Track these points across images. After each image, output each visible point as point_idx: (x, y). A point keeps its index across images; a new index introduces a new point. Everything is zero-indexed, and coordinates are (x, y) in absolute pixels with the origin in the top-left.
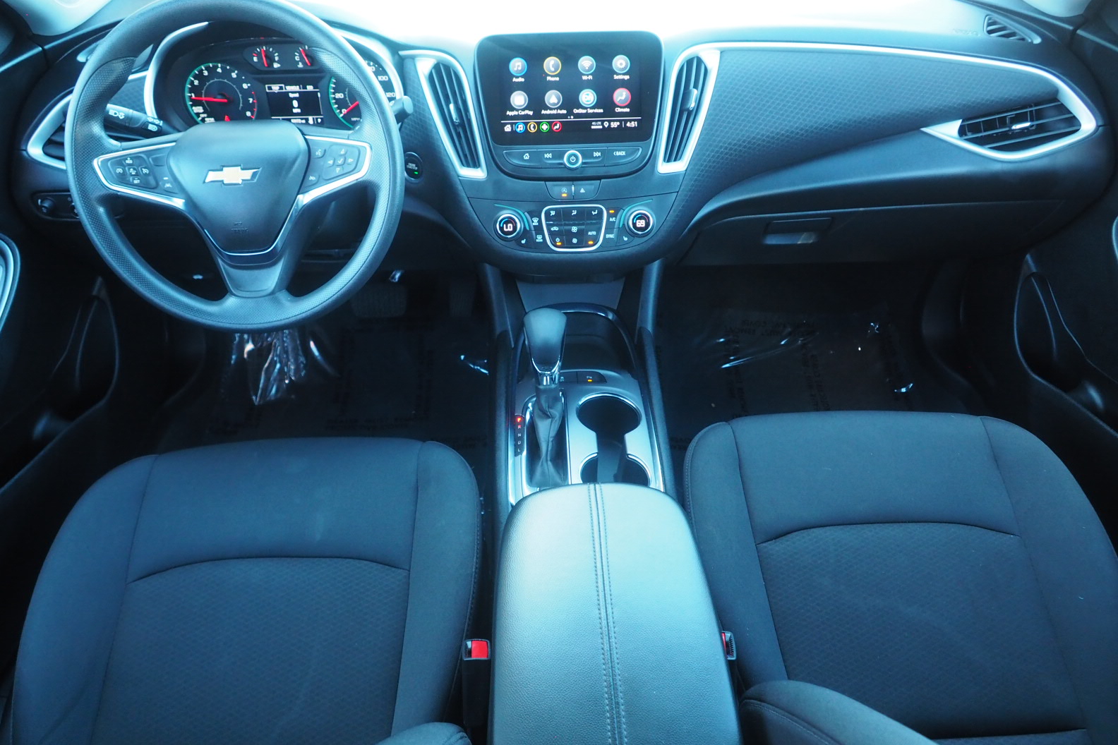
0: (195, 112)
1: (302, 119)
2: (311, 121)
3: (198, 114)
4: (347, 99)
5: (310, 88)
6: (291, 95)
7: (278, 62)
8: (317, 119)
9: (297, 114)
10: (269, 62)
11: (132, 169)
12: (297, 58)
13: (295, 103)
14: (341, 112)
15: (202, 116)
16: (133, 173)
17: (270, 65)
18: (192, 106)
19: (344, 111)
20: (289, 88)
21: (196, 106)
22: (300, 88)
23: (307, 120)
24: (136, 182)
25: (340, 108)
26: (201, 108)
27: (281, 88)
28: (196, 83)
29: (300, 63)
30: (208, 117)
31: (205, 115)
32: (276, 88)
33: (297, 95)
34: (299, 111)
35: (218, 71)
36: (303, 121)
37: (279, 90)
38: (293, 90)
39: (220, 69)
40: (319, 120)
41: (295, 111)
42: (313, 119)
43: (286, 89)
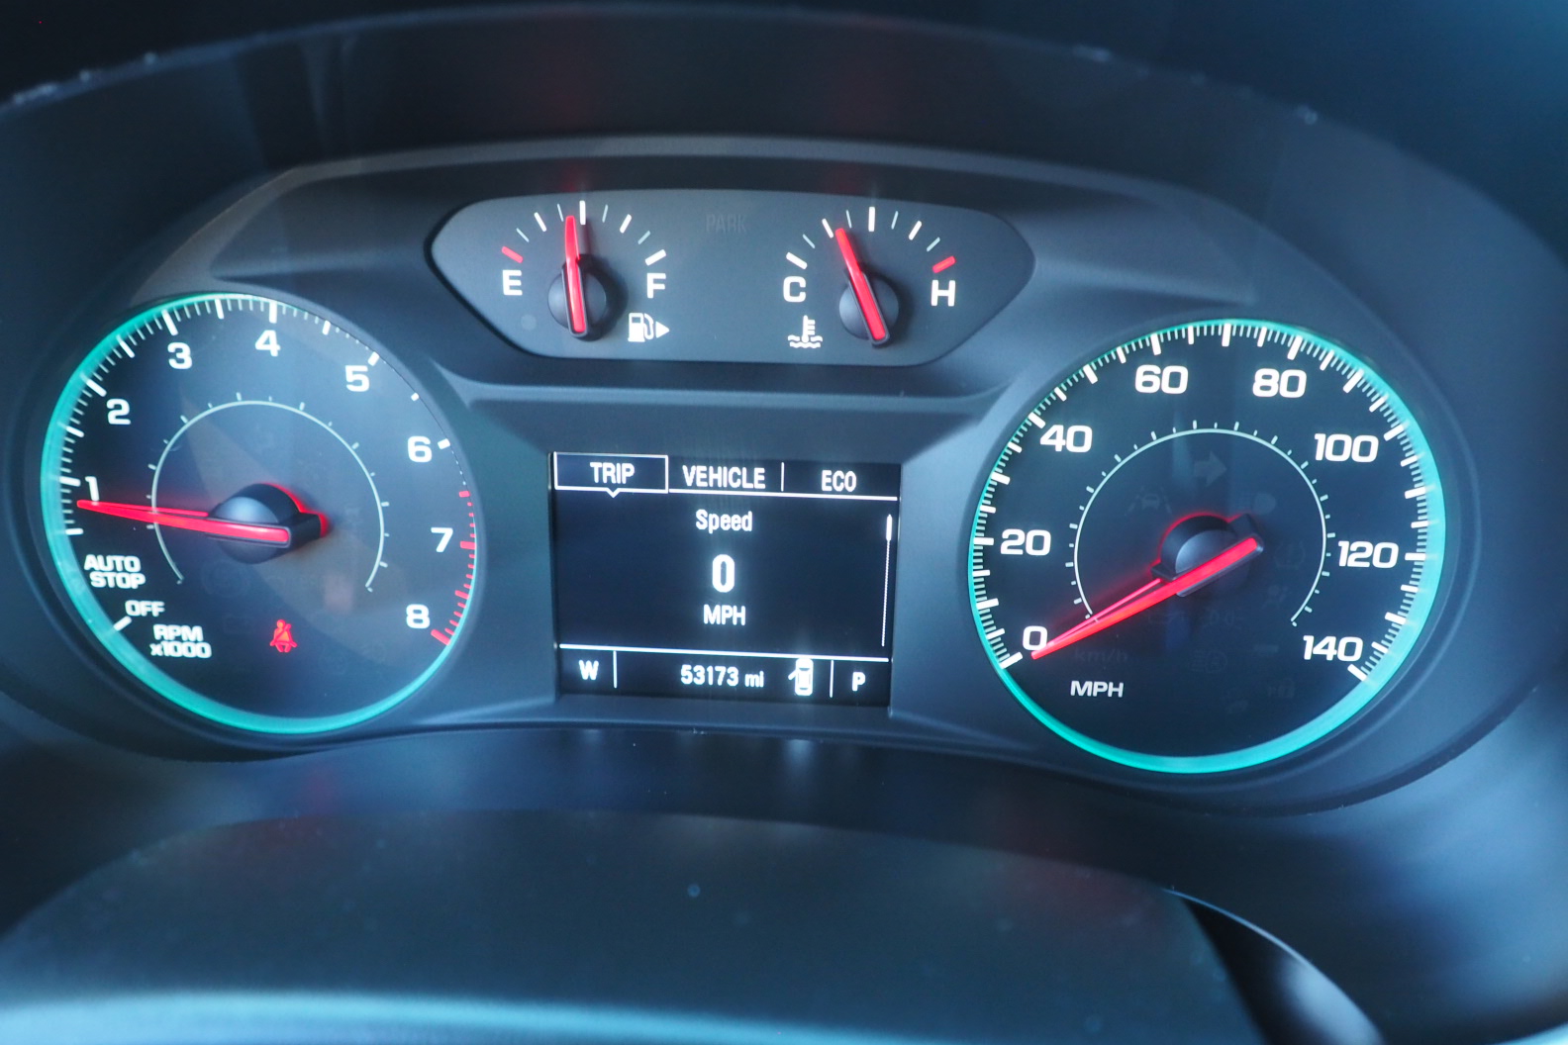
0: (98, 581)
1: (747, 666)
2: (803, 679)
3: (112, 600)
4: (1074, 564)
5: (838, 484)
6: (707, 521)
7: (658, 309)
8: (845, 670)
9: (725, 636)
10: (599, 298)
12: (792, 289)
13: (723, 573)
14: (1012, 643)
15: (140, 608)
17: (605, 323)
18: (80, 548)
19: (1038, 640)
20: (696, 476)
21: (104, 550)
22: (772, 483)
23: (778, 674)
25: (1009, 620)
26: (133, 563)
27: (646, 473)
28: (118, 412)
29: (808, 325)
30: (165, 619)
31: (157, 607)
32: (614, 474)
33: (744, 523)
34: (738, 615)
35: (260, 345)
36: (756, 680)
37: (631, 483)
38: (723, 488)
39: (270, 334)
40: (858, 679)
41: (713, 615)
42: (821, 669)
43: (678, 480)
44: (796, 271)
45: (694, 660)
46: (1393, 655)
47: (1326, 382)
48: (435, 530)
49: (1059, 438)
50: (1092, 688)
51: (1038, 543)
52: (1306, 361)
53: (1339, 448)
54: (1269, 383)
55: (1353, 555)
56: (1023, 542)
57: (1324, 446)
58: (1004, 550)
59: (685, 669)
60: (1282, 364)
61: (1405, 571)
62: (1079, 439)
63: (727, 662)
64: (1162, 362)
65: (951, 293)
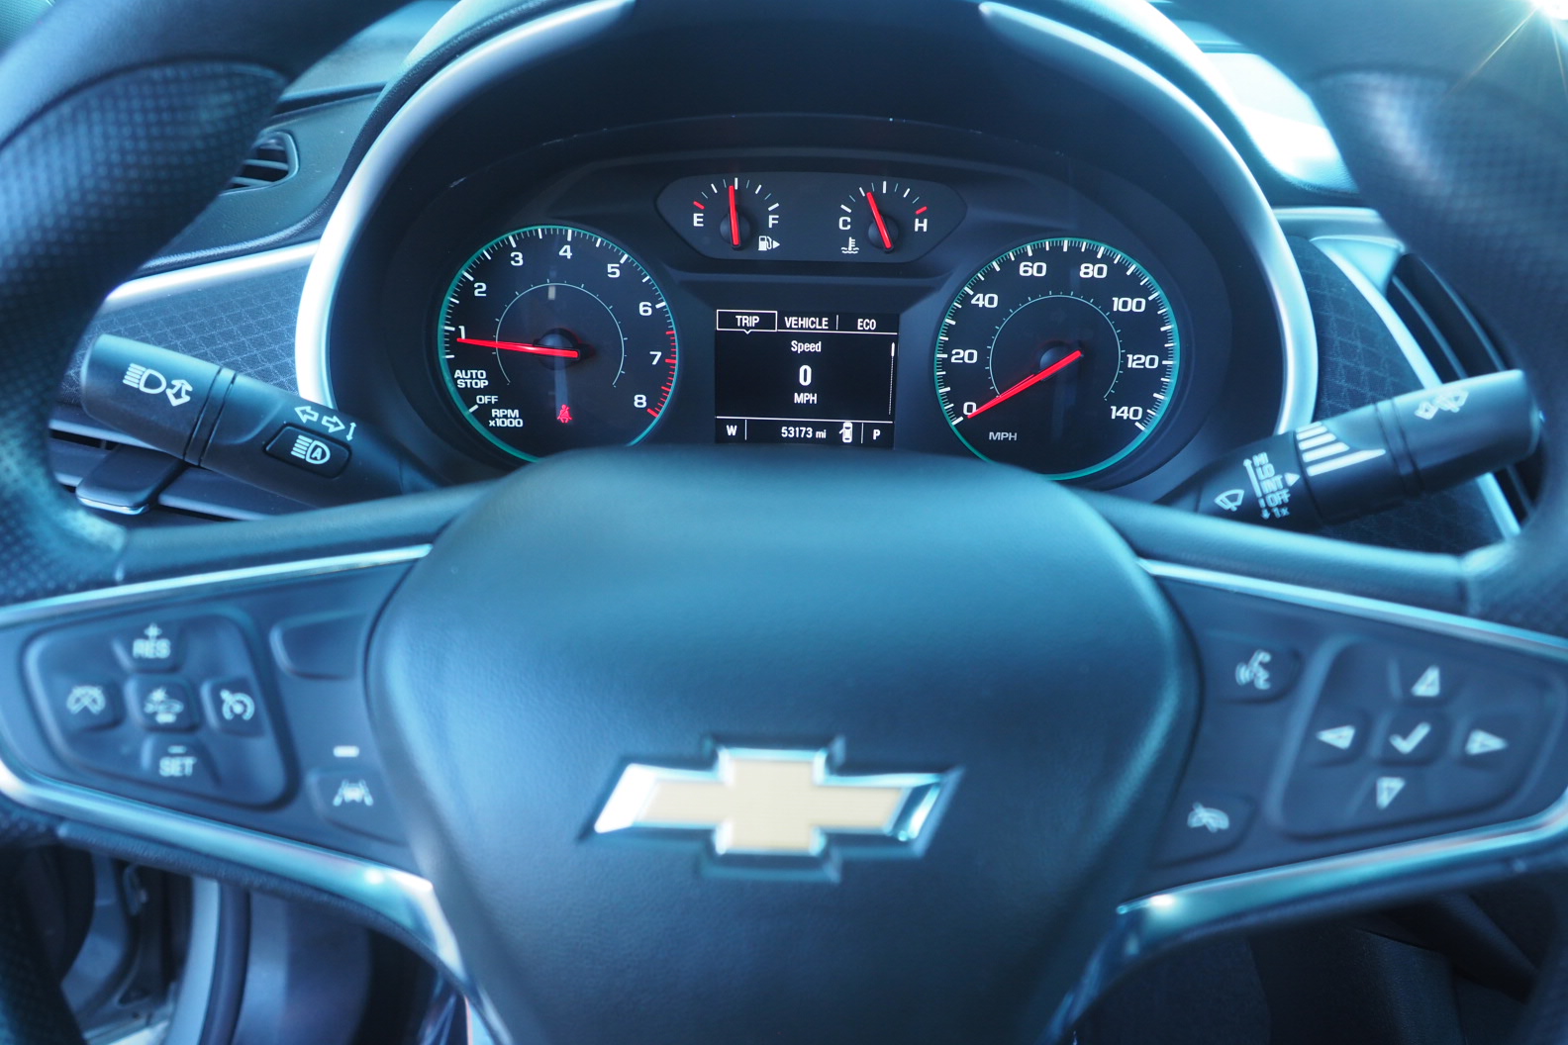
0: (461, 384)
1: (817, 427)
2: (847, 435)
3: (469, 395)
4: (989, 368)
5: (866, 325)
6: (797, 347)
7: (774, 233)
8: (870, 428)
9: (805, 411)
10: (747, 227)
11: (159, 695)
12: (844, 223)
13: (805, 375)
14: (958, 412)
15: (484, 399)
16: (165, 718)
17: (750, 241)
18: (453, 366)
19: (970, 408)
20: (790, 321)
21: (465, 367)
22: (831, 325)
23: (834, 431)
24: (176, 766)
25: (956, 398)
26: (482, 374)
27: (766, 321)
28: (480, 290)
29: (852, 241)
30: (498, 406)
31: (494, 399)
32: (749, 321)
33: (817, 347)
34: (813, 398)
35: (561, 253)
36: (821, 435)
37: (757, 326)
38: (805, 329)
39: (568, 247)
40: (877, 433)
41: (800, 398)
42: (856, 428)
43: (782, 325)
44: (846, 214)
45: (788, 424)
46: (1157, 415)
47: (1117, 270)
48: (652, 353)
49: (981, 300)
50: (1000, 436)
51: (971, 356)
52: (1107, 259)
53: (1125, 304)
54: (1088, 271)
55: (1133, 361)
56: (964, 356)
57: (1117, 304)
58: (953, 360)
59: (784, 429)
60: (1095, 261)
61: (1163, 370)
62: (991, 301)
63: (806, 424)
64: (1033, 260)
65: (925, 225)
